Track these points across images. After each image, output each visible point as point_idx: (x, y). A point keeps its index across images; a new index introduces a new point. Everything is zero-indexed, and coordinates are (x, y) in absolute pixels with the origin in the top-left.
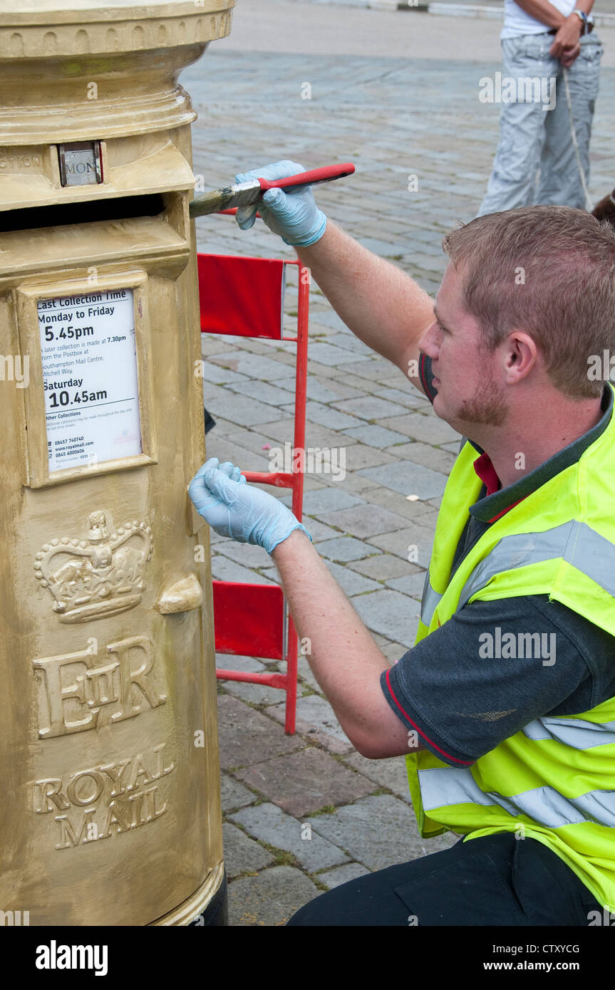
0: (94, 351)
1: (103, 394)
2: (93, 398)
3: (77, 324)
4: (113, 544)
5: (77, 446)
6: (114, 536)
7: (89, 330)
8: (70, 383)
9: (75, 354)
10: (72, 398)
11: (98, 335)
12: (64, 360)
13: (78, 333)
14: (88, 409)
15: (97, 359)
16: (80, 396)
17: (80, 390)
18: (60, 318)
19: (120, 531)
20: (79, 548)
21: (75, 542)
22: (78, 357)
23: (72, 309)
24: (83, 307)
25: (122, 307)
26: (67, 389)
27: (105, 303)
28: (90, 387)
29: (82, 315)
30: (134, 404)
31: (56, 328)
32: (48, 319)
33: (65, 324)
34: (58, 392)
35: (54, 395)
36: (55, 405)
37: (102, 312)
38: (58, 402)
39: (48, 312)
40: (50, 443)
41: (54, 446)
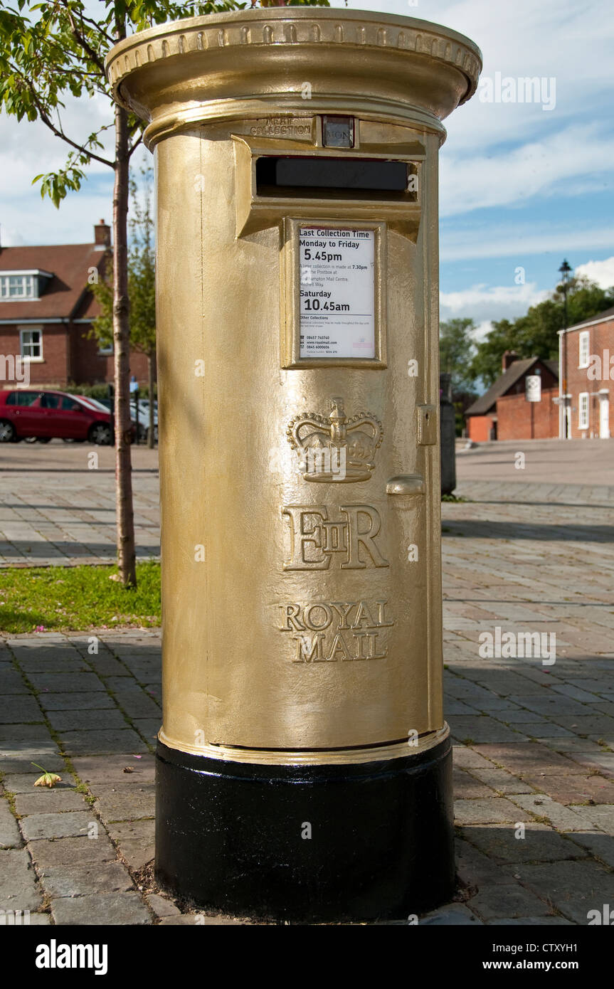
0: (341, 274)
1: (346, 307)
2: (338, 308)
3: (330, 250)
5: (324, 343)
7: (338, 257)
8: (322, 294)
9: (326, 272)
10: (322, 306)
11: (344, 262)
12: (319, 275)
13: (330, 257)
14: (335, 316)
15: (343, 279)
16: (328, 305)
17: (329, 301)
18: (316, 244)
22: (328, 276)
23: (326, 239)
24: (335, 239)
25: (366, 243)
26: (318, 298)
27: (353, 239)
28: (337, 299)
29: (334, 245)
30: (371, 320)
31: (314, 251)
32: (308, 244)
33: (320, 249)
34: (312, 299)
35: (308, 301)
36: (309, 308)
37: (349, 245)
38: (311, 306)
39: (308, 239)
40: (302, 337)
41: (305, 340)
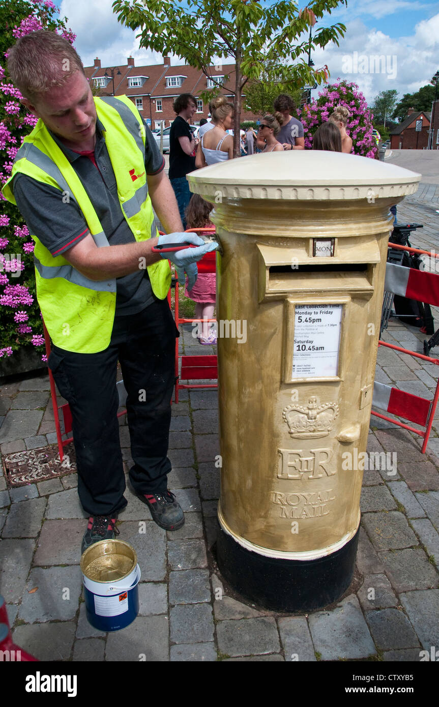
0: (320, 329)
1: (322, 348)
2: (317, 349)
3: (314, 316)
4: (318, 411)
5: (307, 369)
6: (320, 407)
7: (319, 320)
8: (307, 342)
9: (311, 329)
10: (307, 348)
11: (323, 323)
12: (306, 331)
13: (314, 321)
14: (314, 353)
15: (321, 333)
16: (311, 347)
17: (311, 345)
18: (306, 313)
19: (323, 405)
20: (302, 410)
21: (301, 407)
22: (312, 331)
23: (312, 310)
24: (318, 310)
25: (337, 312)
26: (305, 344)
27: (329, 309)
28: (317, 344)
29: (317, 313)
30: (336, 354)
31: (304, 317)
32: (301, 313)
33: (308, 316)
34: (301, 345)
35: (299, 346)
36: (299, 350)
37: (327, 313)
38: (301, 349)
39: (301, 310)
40: (294, 366)
41: (296, 367)
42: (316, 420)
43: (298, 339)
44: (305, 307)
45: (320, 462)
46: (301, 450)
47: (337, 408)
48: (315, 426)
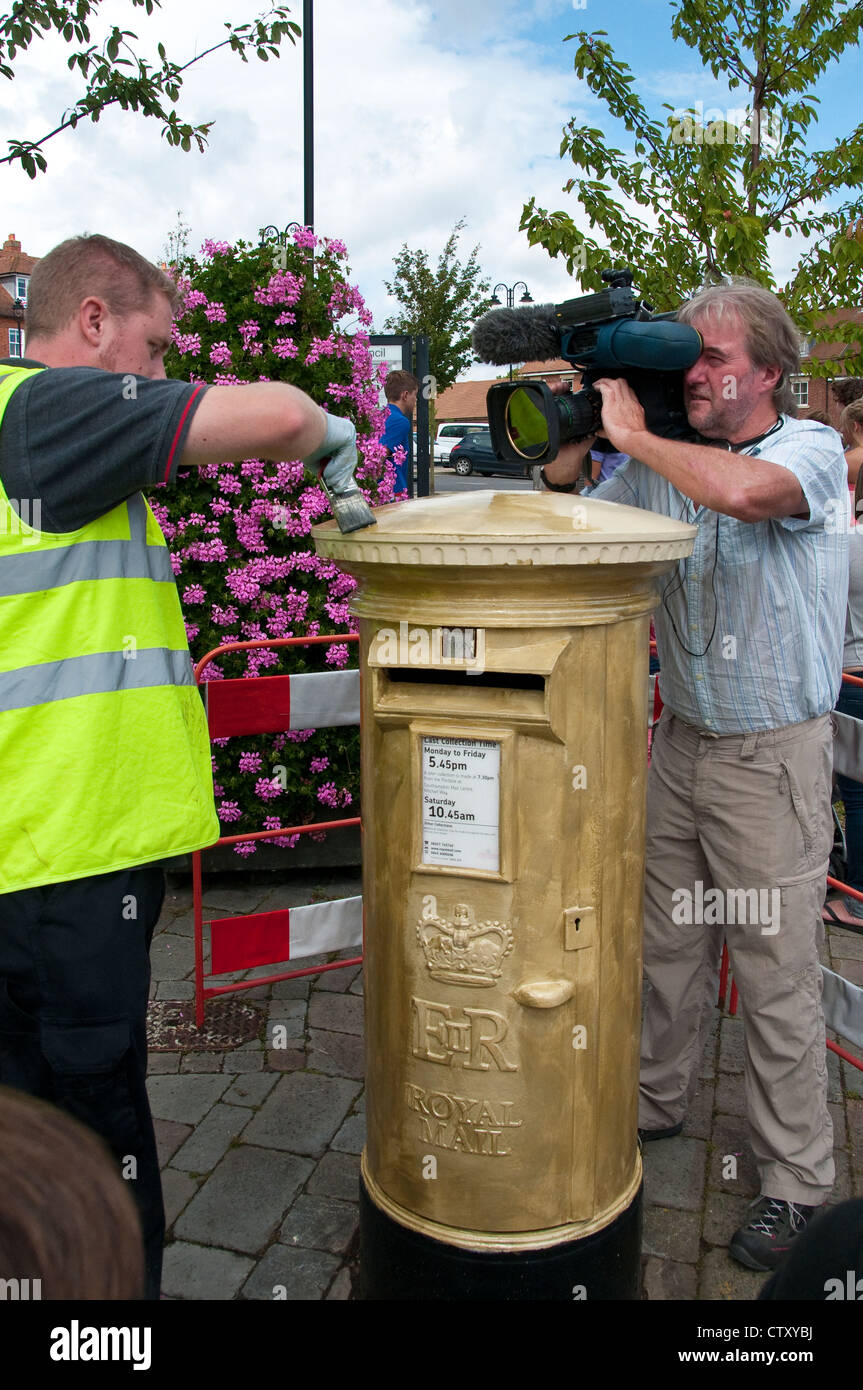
0: (465, 783)
1: (471, 817)
2: (463, 817)
3: (454, 759)
4: (471, 933)
5: (448, 850)
6: (475, 927)
7: (463, 766)
8: (446, 802)
9: (450, 781)
10: (446, 814)
11: (468, 772)
12: (442, 783)
13: (454, 767)
14: (458, 824)
15: (468, 789)
16: (453, 813)
17: (453, 809)
18: (441, 752)
19: (481, 925)
20: (444, 926)
21: (444, 921)
22: (453, 784)
23: (451, 748)
24: (460, 748)
25: (492, 755)
26: (443, 805)
27: (478, 748)
28: (462, 810)
29: (459, 754)
30: (495, 831)
31: (438, 758)
32: (433, 751)
33: (445, 758)
34: (436, 806)
35: (432, 808)
36: (433, 815)
37: (475, 755)
38: (435, 814)
39: (434, 746)
40: (427, 842)
41: (430, 845)
42: (468, 949)
43: (431, 796)
44: (440, 741)
45: (482, 1038)
46: (447, 1007)
47: (510, 935)
48: (466, 961)
